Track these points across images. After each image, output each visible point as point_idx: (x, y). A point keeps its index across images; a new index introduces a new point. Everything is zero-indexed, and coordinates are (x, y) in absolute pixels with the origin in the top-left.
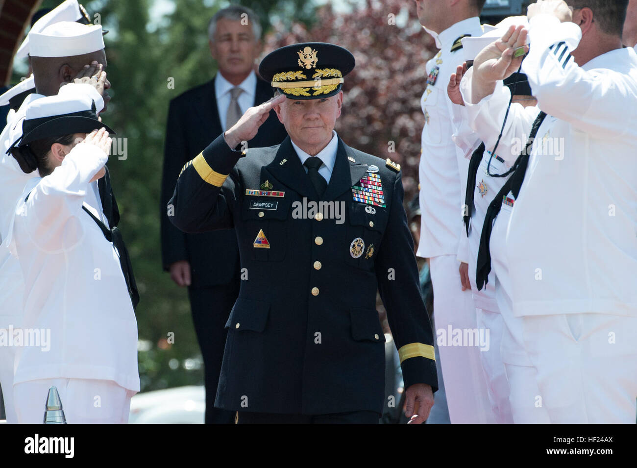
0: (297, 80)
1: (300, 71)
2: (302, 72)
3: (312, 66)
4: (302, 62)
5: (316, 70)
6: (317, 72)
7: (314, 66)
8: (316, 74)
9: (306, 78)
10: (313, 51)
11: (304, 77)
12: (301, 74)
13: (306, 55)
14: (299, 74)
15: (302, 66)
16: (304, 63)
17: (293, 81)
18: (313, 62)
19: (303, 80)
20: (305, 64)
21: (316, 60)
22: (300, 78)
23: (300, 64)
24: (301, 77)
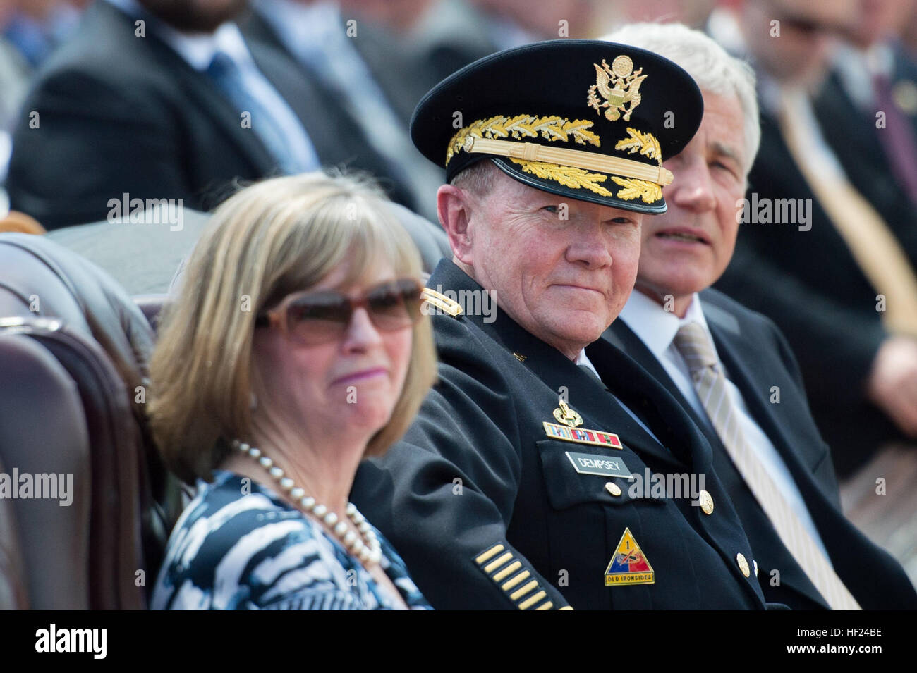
0: (571, 143)
1: (585, 121)
2: (591, 124)
3: (623, 113)
4: (598, 95)
5: (630, 131)
6: (630, 137)
7: (626, 118)
8: (627, 139)
9: (598, 144)
11: (595, 140)
12: (589, 129)
13: (617, 78)
14: (581, 129)
15: (596, 107)
16: (603, 100)
17: (559, 144)
18: (628, 105)
19: (588, 147)
20: (605, 105)
21: (636, 99)
22: (580, 141)
23: (593, 102)
24: (586, 138)
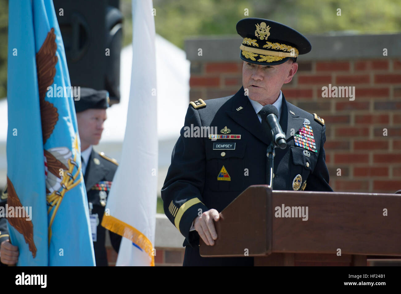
3: (265, 38)
10: (267, 27)
12: (256, 42)
13: (262, 28)
18: (266, 36)
22: (254, 45)
24: (255, 44)
